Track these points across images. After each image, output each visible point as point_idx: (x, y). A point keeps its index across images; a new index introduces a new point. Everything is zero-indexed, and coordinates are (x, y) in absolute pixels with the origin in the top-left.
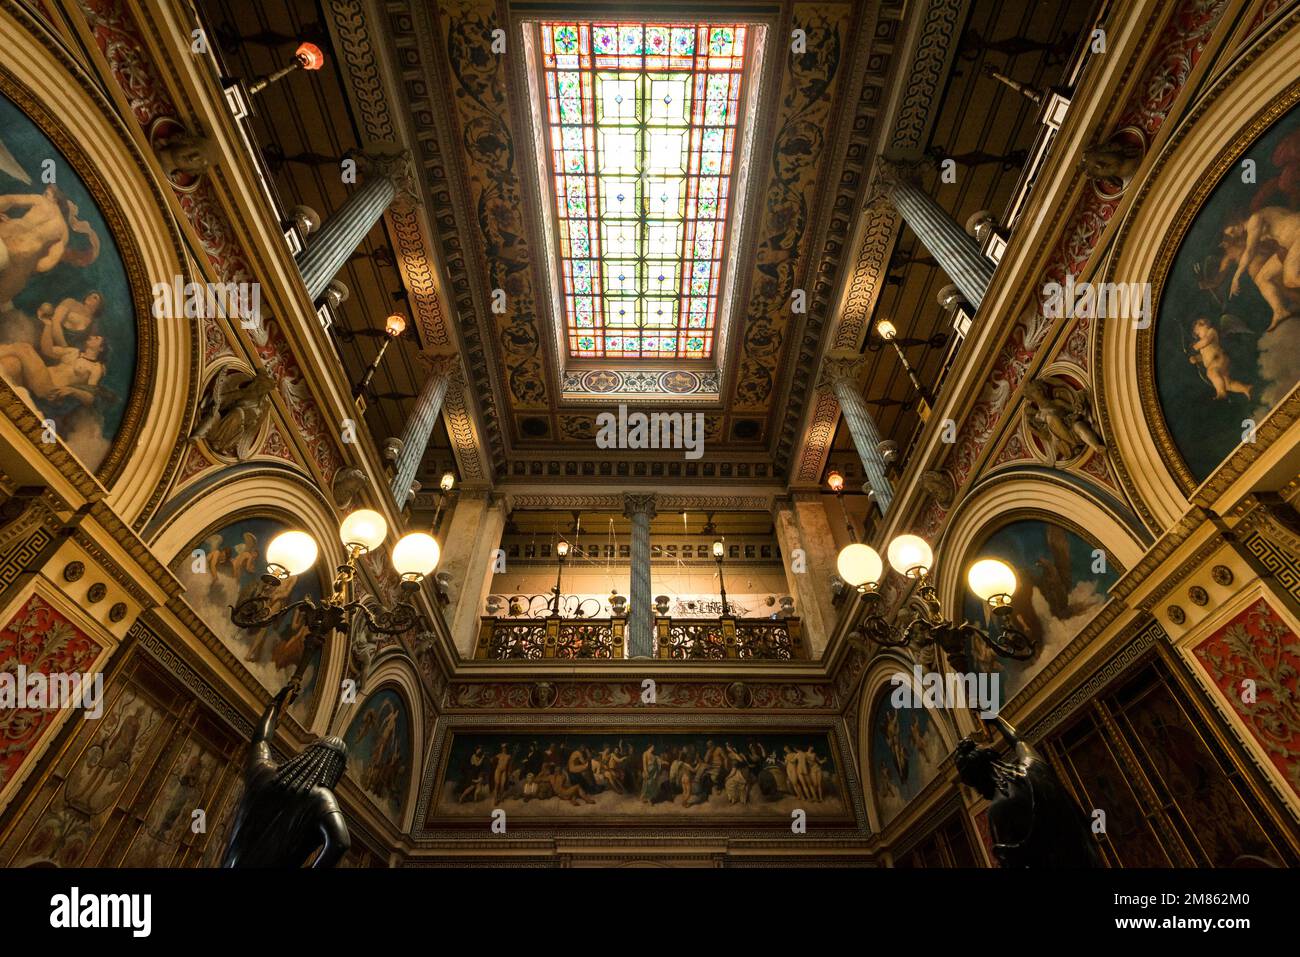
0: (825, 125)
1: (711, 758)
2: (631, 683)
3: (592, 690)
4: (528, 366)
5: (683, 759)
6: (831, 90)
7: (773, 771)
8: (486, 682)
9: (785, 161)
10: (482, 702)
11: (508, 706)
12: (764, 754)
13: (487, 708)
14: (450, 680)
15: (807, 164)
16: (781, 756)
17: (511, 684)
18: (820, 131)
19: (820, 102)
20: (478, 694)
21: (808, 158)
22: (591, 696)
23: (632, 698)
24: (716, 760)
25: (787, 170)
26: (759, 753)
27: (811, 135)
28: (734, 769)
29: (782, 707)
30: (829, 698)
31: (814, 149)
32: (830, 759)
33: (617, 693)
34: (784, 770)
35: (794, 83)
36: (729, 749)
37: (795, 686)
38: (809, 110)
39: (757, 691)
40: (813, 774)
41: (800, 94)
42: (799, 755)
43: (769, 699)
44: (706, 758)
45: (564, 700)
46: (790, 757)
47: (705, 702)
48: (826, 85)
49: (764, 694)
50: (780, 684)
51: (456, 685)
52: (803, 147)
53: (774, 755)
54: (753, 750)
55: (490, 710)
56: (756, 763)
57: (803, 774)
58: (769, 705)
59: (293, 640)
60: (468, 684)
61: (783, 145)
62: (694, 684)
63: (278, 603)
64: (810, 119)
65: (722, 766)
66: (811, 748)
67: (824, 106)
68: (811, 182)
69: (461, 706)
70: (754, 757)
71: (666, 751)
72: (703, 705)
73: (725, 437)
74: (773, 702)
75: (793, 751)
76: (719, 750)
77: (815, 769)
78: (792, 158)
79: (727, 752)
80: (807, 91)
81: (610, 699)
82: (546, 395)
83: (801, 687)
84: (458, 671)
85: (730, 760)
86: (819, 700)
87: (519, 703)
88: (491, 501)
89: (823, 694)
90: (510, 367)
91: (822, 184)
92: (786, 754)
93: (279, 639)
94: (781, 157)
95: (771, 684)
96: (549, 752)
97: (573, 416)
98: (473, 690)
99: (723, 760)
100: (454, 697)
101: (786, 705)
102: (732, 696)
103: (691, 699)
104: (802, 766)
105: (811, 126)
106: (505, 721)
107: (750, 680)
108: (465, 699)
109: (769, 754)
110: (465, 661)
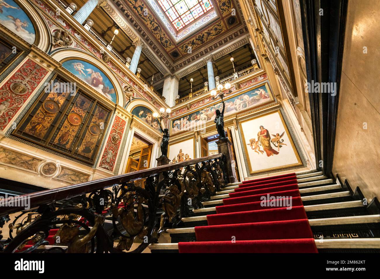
0: (155, 35)
6: (159, 41)
9: (156, 25)
15: (151, 27)
18: (155, 34)
19: (159, 38)
21: (152, 28)
25: (154, 24)
27: (156, 32)
31: (153, 31)
35: (166, 38)
38: (160, 36)
41: (163, 37)
48: (161, 41)
52: (155, 29)
61: (159, 27)
64: (158, 35)
67: (157, 38)
68: (147, 25)
78: (155, 26)
80: (163, 38)
88: (172, 77)
91: (146, 26)
94: (157, 25)
105: (157, 34)
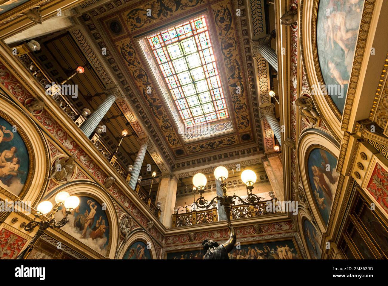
0: (235, 36)
1: (250, 253)
2: (220, 230)
3: (207, 234)
4: (172, 134)
5: (241, 254)
6: (232, 26)
7: (274, 255)
8: (175, 235)
9: (226, 52)
10: (174, 242)
11: (183, 242)
12: (269, 250)
13: (176, 244)
14: (165, 236)
15: (233, 50)
16: (276, 250)
17: (182, 235)
18: (234, 39)
19: (230, 31)
20: (173, 240)
21: (233, 48)
22: (207, 236)
23: (221, 235)
24: (252, 253)
25: (228, 54)
26: (267, 249)
27: (231, 41)
28: (259, 256)
29: (274, 231)
30: (291, 226)
31: (234, 45)
32: (295, 249)
33: (216, 233)
34: (277, 255)
35: (220, 28)
36: (257, 249)
37: (277, 223)
38: (228, 34)
39: (264, 227)
40: (289, 255)
41: (223, 31)
42: (283, 248)
43: (269, 229)
44: (249, 253)
45: (199, 238)
46: (279, 250)
47: (246, 233)
48: (230, 25)
49: (266, 228)
50: (271, 223)
51: (166, 237)
52: (230, 45)
53: (273, 249)
54: (265, 249)
55: (177, 244)
56: (267, 253)
57: (285, 256)
58: (269, 231)
59: (97, 230)
60: (170, 236)
61: (223, 47)
62: (241, 227)
63: (90, 220)
64: (229, 36)
65: (255, 255)
66: (287, 246)
67: (233, 31)
68: (237, 55)
69: (169, 244)
70: (266, 251)
71: (234, 252)
72: (245, 234)
73: (239, 141)
74: (270, 230)
75: (280, 247)
76: (253, 250)
77: (289, 253)
78: (228, 50)
79: (256, 250)
80: (225, 29)
81: (214, 236)
82: (179, 142)
83: (280, 223)
84: (166, 233)
85: (257, 253)
86: (287, 227)
87: (185, 241)
88: (171, 177)
89: (289, 225)
90: (167, 136)
91: (240, 54)
92: (277, 248)
93: (92, 231)
94: (224, 51)
95: (269, 224)
96: (196, 256)
97: (189, 146)
98: (172, 238)
99: (255, 253)
100: (166, 241)
101: (275, 230)
102: (255, 229)
103: (241, 233)
104: (284, 252)
105: (230, 38)
106: (182, 247)
107: (260, 223)
108: (170, 241)
109: (271, 249)
110: (168, 229)
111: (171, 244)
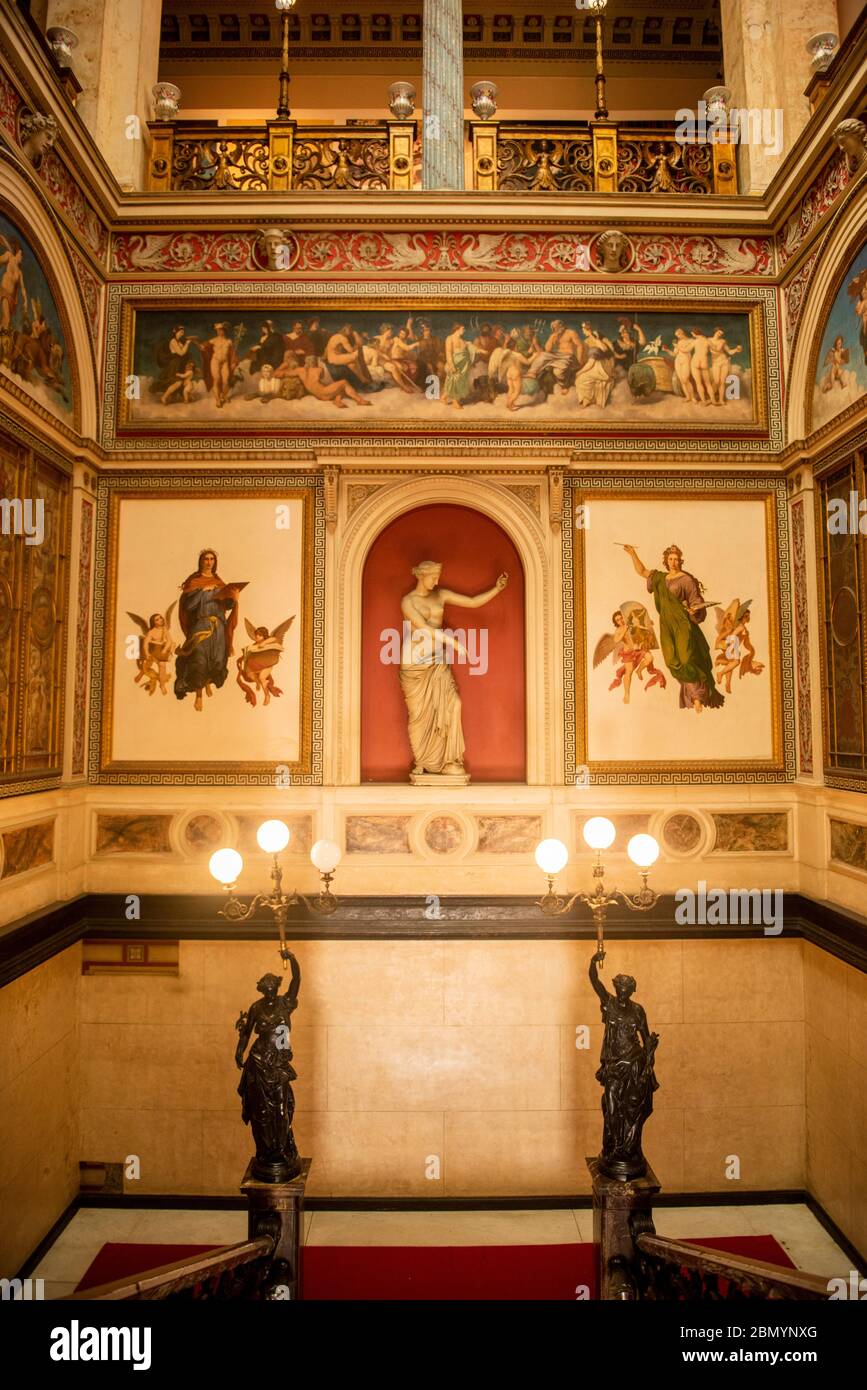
1: (556, 345)
2: (427, 233)
3: (357, 244)
5: (512, 345)
7: (653, 364)
8: (174, 231)
10: (171, 263)
11: (216, 268)
12: (642, 340)
13: (182, 272)
14: (111, 228)
16: (669, 342)
17: (217, 233)
20: (165, 251)
22: (357, 254)
23: (428, 257)
24: (565, 349)
26: (633, 338)
28: (591, 361)
29: (682, 271)
30: (764, 259)
33: (401, 245)
34: (670, 363)
36: (586, 332)
37: (708, 239)
39: (644, 246)
40: (715, 369)
42: (700, 343)
43: (662, 259)
44: (548, 345)
45: (312, 260)
46: (683, 344)
47: (553, 263)
49: (654, 252)
50: (682, 236)
51: (125, 236)
53: (658, 341)
54: (625, 335)
55: (191, 275)
56: (629, 353)
57: (700, 369)
58: (661, 268)
60: (143, 234)
62: (535, 234)
65: (573, 357)
66: (719, 333)
69: (139, 269)
70: (626, 344)
71: (484, 335)
72: (549, 268)
74: (669, 263)
75: (689, 335)
76: (570, 333)
77: (721, 361)
79: (582, 337)
81: (390, 257)
83: (720, 242)
84: (121, 212)
85: (586, 348)
86: (748, 260)
87: (234, 264)
89: (756, 252)
92: (677, 339)
95: (669, 236)
96: (293, 336)
98: (155, 243)
99: (574, 347)
100: (124, 254)
101: (690, 268)
102: (599, 254)
103: (529, 258)
104: (700, 358)
106: (216, 291)
108: (139, 258)
109: (650, 339)
110: (129, 195)
111: (153, 270)
